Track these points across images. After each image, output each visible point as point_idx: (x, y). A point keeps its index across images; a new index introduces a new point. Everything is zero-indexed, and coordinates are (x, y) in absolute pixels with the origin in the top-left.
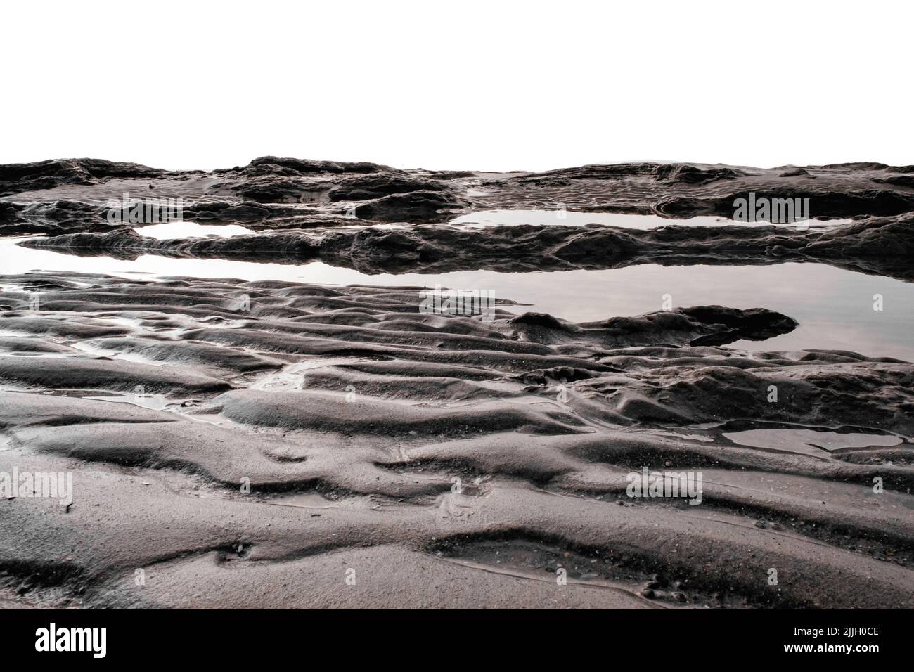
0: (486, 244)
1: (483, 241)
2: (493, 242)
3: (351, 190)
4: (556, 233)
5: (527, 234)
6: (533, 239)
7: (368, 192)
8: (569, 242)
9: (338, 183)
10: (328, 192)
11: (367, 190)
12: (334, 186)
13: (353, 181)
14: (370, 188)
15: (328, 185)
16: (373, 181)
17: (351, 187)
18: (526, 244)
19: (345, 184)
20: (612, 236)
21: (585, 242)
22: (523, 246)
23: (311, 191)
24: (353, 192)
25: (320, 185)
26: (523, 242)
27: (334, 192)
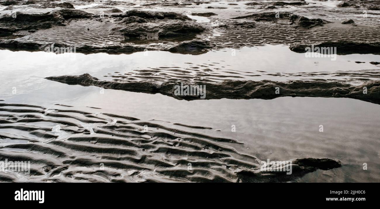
0: (223, 90)
1: (223, 89)
2: (226, 89)
3: (167, 31)
4: (251, 85)
5: (240, 85)
6: (242, 88)
7: (174, 33)
8: (256, 90)
9: (162, 28)
10: (158, 33)
11: (173, 32)
12: (160, 29)
13: (168, 27)
14: (174, 30)
15: (157, 29)
16: (176, 27)
17: (167, 30)
18: (239, 90)
19: (164, 28)
20: (272, 87)
21: (262, 90)
22: (238, 92)
23: (151, 32)
24: (168, 33)
25: (154, 29)
26: (238, 89)
27: (160, 33)
